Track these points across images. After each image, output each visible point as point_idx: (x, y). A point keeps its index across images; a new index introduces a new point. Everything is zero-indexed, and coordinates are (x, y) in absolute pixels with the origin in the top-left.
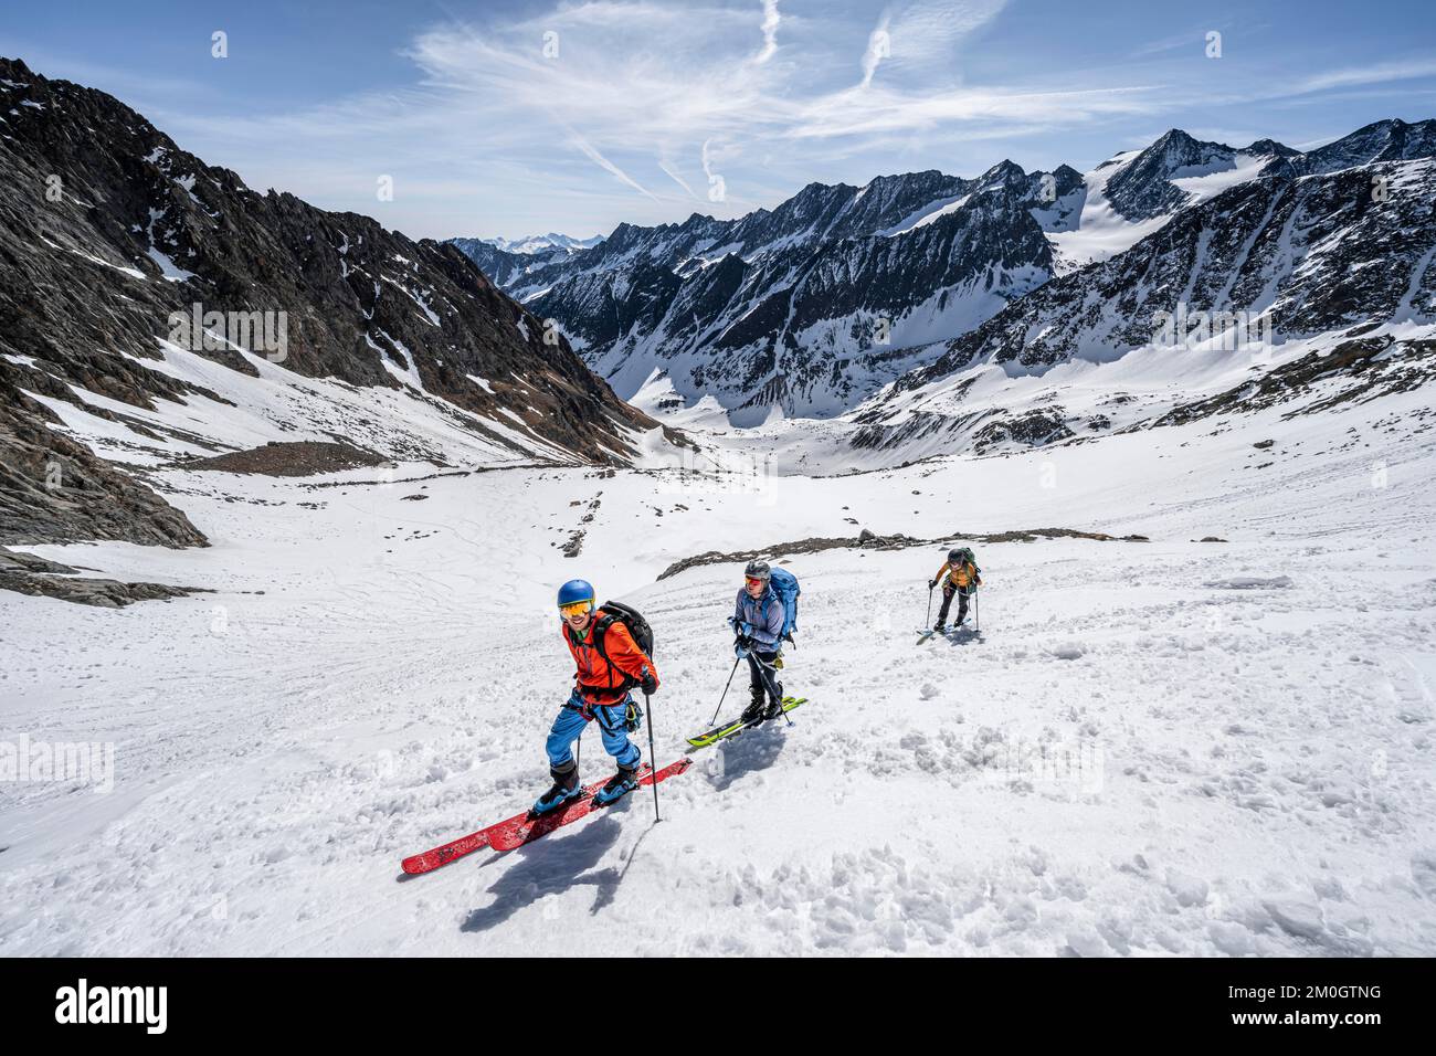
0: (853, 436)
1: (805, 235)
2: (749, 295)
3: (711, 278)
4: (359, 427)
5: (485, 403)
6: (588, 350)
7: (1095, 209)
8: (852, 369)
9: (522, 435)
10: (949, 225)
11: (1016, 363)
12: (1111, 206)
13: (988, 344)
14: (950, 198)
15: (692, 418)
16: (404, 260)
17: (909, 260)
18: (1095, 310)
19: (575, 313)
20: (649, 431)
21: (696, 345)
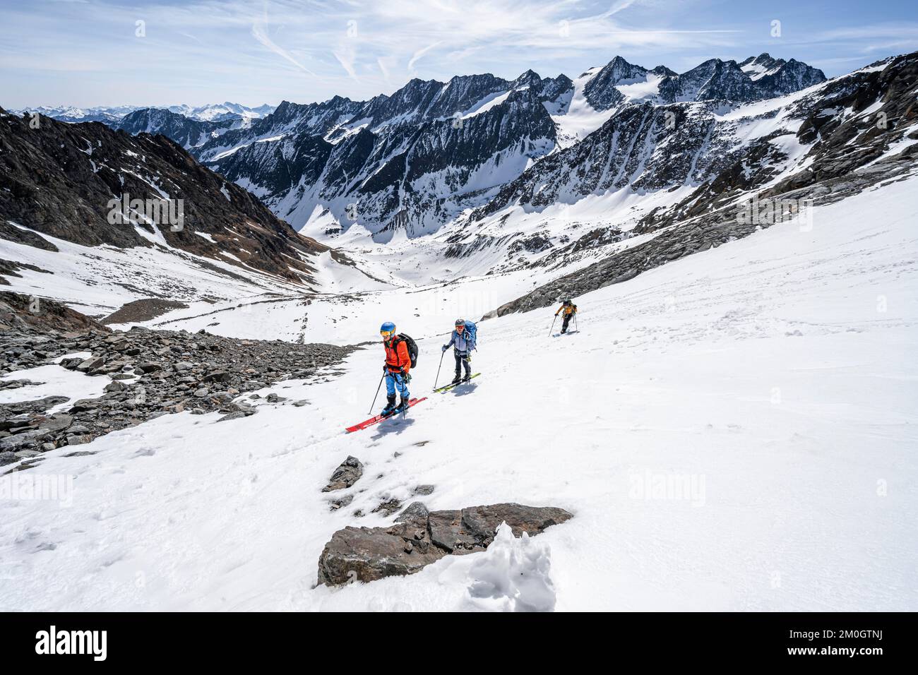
0: (446, 250)
1: (412, 114)
2: (379, 157)
3: (352, 145)
4: (136, 277)
5: (211, 250)
6: (270, 196)
7: (579, 102)
8: (447, 204)
9: (240, 268)
10: (499, 111)
11: (529, 205)
12: (587, 101)
13: (516, 194)
14: (499, 92)
15: (349, 240)
16: (133, 154)
17: (476, 135)
18: (567, 175)
19: (258, 170)
20: (321, 254)
21: (346, 191)
